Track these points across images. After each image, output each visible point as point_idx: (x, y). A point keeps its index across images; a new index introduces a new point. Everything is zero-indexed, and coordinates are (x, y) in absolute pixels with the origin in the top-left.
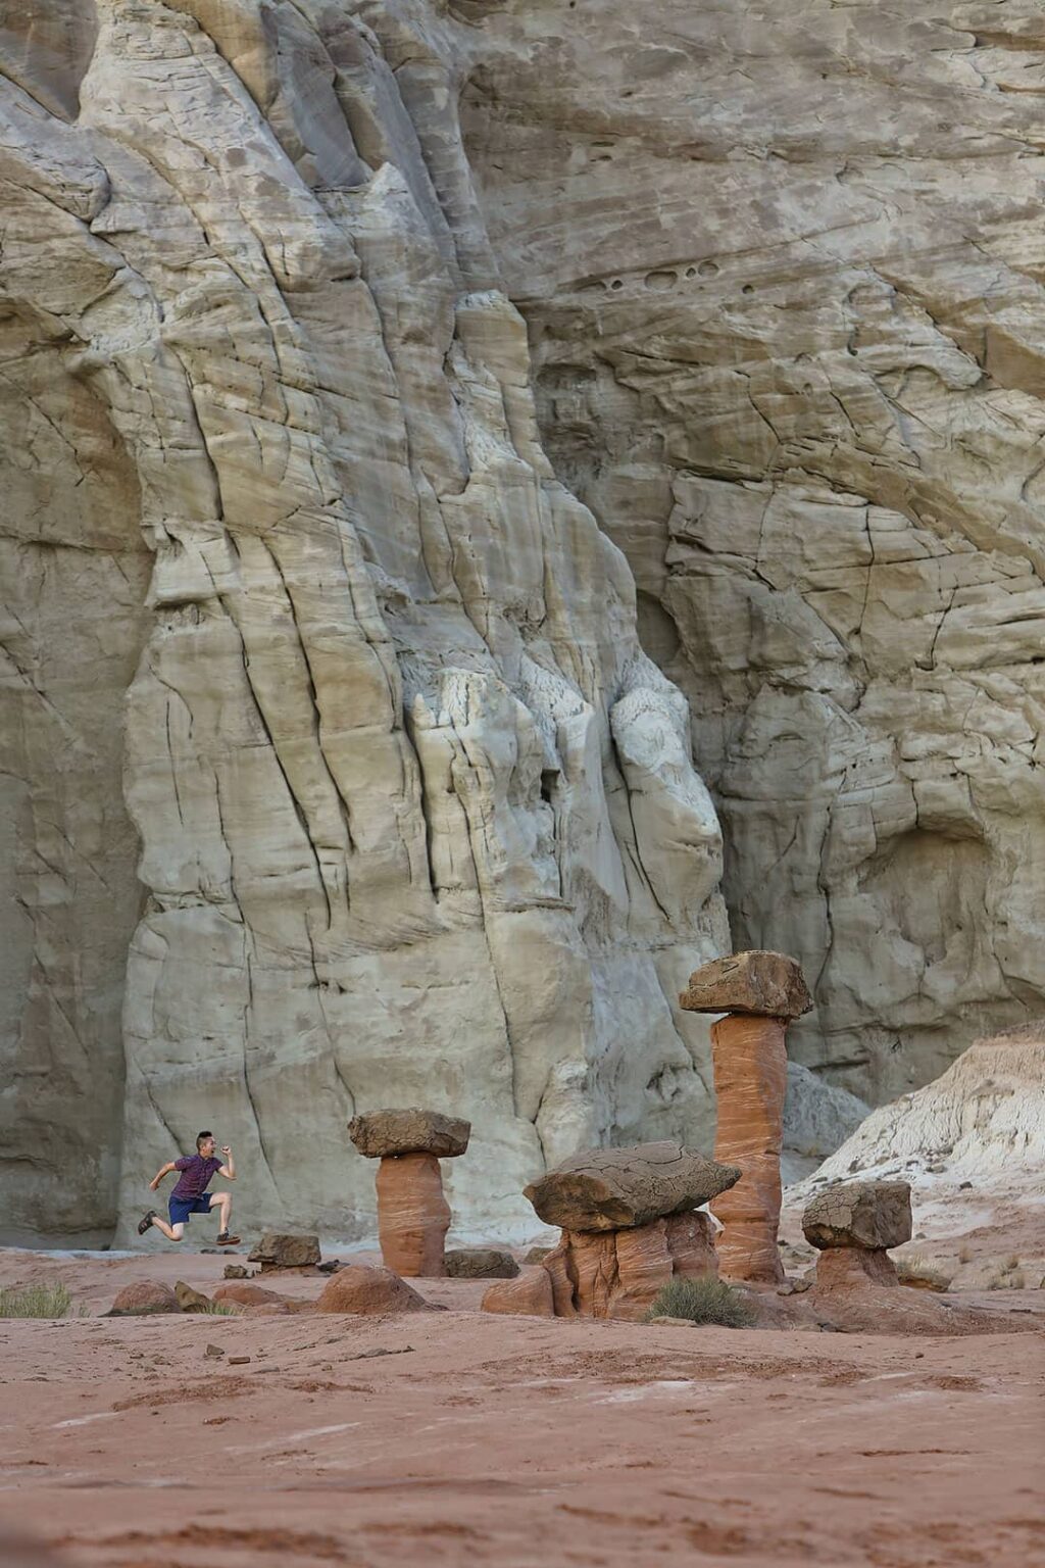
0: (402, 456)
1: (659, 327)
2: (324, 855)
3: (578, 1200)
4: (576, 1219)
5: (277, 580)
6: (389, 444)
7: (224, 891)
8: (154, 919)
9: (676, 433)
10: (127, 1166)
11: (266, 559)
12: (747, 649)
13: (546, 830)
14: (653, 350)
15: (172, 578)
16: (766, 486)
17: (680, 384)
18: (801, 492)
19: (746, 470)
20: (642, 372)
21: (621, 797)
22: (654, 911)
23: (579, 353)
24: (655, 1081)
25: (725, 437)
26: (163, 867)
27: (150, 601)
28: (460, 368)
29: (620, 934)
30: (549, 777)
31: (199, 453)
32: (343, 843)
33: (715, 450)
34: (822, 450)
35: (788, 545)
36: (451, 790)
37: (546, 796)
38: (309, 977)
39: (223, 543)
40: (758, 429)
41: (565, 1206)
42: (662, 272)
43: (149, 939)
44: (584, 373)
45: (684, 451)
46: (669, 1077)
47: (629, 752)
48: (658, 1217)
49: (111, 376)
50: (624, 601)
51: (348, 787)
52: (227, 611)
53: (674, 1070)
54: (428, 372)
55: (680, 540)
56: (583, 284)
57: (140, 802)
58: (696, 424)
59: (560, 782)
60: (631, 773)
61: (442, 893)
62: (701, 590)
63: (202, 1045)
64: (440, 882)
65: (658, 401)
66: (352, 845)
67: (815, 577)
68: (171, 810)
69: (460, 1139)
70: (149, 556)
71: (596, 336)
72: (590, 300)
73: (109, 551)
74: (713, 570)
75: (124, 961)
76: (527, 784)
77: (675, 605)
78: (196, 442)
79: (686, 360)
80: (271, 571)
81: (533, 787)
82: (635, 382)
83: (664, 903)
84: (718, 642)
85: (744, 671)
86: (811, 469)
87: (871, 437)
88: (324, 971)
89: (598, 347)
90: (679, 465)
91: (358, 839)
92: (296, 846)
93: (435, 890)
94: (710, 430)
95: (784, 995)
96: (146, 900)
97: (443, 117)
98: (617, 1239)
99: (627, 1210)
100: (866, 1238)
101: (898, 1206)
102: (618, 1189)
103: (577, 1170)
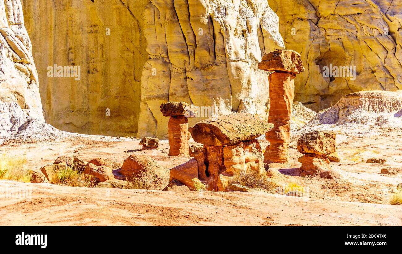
2: (189, 47)
3: (209, 134)
7: (166, 55)
8: (149, 61)
13: (243, 44)
21: (262, 38)
26: (151, 49)
30: (244, 32)
32: (194, 44)
36: (220, 33)
37: (243, 36)
38: (185, 76)
47: (264, 28)
48: (240, 142)
51: (196, 30)
59: (247, 33)
60: (264, 33)
61: (217, 57)
64: (216, 54)
66: (196, 45)
68: (154, 35)
76: (239, 32)
88: (188, 75)
92: (183, 45)
93: (215, 56)
95: (294, 66)
96: (148, 56)
98: (224, 149)
99: (227, 139)
100: (319, 151)
101: (332, 139)
102: (225, 130)
103: (209, 122)
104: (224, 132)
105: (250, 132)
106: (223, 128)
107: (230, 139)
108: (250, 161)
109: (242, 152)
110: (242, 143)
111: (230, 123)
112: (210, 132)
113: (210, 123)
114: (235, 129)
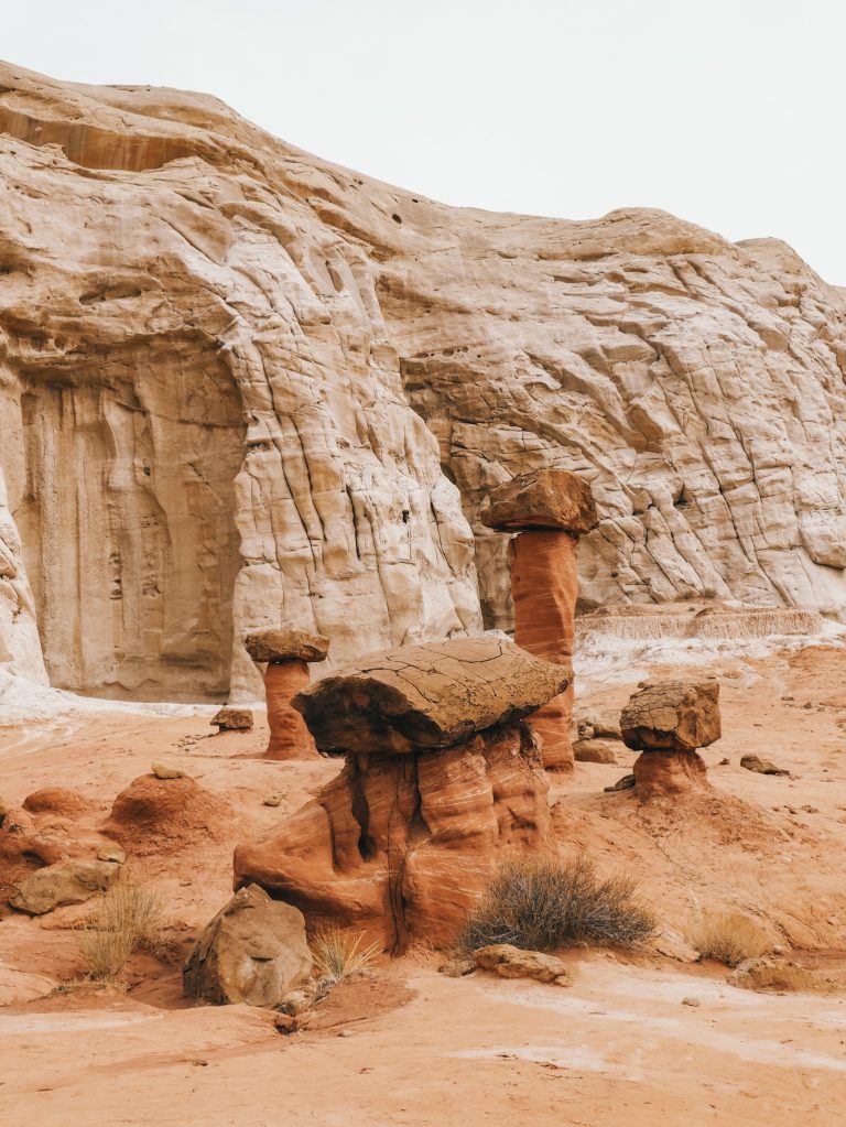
0: (349, 391)
1: (448, 369)
2: (314, 542)
3: (364, 713)
4: (363, 738)
5: (296, 433)
6: (343, 386)
7: (274, 557)
8: (246, 569)
9: (454, 408)
10: (233, 669)
11: (291, 425)
12: (479, 483)
13: (404, 533)
14: (445, 378)
15: (254, 434)
16: (486, 425)
17: (455, 390)
18: (499, 426)
19: (478, 419)
20: (441, 386)
21: (434, 524)
22: (448, 568)
23: (419, 380)
24: (449, 634)
25: (471, 408)
26: (249, 548)
27: (245, 443)
28: (372, 363)
29: (435, 577)
30: (405, 513)
31: (266, 384)
32: (321, 537)
33: (468, 413)
34: (506, 411)
35: (494, 445)
36: (365, 516)
37: (405, 521)
38: (307, 592)
39: (275, 419)
40: (482, 404)
41: (347, 721)
42: (449, 352)
43: (243, 578)
44: (420, 387)
45: (456, 414)
46: (454, 633)
47: (437, 507)
48: (473, 734)
49: (232, 355)
50: (436, 455)
51: (324, 514)
52: (276, 445)
53: (457, 630)
54: (360, 362)
55: (456, 445)
56: (419, 355)
57: (240, 522)
58: (462, 403)
59: (410, 515)
60: (439, 516)
61: (362, 557)
62: (463, 462)
63: (263, 620)
64: (361, 552)
65: (447, 396)
66: (325, 539)
67: (504, 456)
68: (252, 525)
69: (321, 650)
70: (246, 426)
71: (425, 373)
72: (423, 361)
73: (232, 427)
74: (468, 454)
75: (233, 587)
76: (396, 515)
77: (453, 467)
78: (264, 379)
79: (457, 382)
80: (294, 430)
81: (399, 517)
82: (440, 390)
83: (452, 565)
84: (469, 480)
85: (478, 490)
86: (502, 418)
87: (522, 407)
88: (314, 590)
89: (426, 378)
90: (455, 418)
91: (328, 536)
92: (302, 539)
93: (359, 556)
94: (465, 406)
95: (577, 510)
96: (244, 561)
97: (369, 282)
98: (419, 764)
99: (432, 727)
100: (688, 740)
101: (710, 704)
102: (421, 698)
103: (365, 671)
104: (421, 705)
105: (505, 700)
106: (414, 690)
107: (443, 728)
108: (506, 797)
109: (481, 771)
110: (479, 738)
111: (434, 671)
112: (370, 706)
113: (366, 676)
114: (455, 691)
